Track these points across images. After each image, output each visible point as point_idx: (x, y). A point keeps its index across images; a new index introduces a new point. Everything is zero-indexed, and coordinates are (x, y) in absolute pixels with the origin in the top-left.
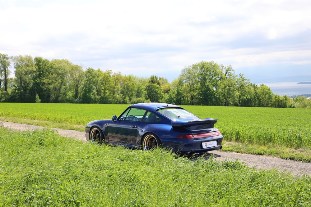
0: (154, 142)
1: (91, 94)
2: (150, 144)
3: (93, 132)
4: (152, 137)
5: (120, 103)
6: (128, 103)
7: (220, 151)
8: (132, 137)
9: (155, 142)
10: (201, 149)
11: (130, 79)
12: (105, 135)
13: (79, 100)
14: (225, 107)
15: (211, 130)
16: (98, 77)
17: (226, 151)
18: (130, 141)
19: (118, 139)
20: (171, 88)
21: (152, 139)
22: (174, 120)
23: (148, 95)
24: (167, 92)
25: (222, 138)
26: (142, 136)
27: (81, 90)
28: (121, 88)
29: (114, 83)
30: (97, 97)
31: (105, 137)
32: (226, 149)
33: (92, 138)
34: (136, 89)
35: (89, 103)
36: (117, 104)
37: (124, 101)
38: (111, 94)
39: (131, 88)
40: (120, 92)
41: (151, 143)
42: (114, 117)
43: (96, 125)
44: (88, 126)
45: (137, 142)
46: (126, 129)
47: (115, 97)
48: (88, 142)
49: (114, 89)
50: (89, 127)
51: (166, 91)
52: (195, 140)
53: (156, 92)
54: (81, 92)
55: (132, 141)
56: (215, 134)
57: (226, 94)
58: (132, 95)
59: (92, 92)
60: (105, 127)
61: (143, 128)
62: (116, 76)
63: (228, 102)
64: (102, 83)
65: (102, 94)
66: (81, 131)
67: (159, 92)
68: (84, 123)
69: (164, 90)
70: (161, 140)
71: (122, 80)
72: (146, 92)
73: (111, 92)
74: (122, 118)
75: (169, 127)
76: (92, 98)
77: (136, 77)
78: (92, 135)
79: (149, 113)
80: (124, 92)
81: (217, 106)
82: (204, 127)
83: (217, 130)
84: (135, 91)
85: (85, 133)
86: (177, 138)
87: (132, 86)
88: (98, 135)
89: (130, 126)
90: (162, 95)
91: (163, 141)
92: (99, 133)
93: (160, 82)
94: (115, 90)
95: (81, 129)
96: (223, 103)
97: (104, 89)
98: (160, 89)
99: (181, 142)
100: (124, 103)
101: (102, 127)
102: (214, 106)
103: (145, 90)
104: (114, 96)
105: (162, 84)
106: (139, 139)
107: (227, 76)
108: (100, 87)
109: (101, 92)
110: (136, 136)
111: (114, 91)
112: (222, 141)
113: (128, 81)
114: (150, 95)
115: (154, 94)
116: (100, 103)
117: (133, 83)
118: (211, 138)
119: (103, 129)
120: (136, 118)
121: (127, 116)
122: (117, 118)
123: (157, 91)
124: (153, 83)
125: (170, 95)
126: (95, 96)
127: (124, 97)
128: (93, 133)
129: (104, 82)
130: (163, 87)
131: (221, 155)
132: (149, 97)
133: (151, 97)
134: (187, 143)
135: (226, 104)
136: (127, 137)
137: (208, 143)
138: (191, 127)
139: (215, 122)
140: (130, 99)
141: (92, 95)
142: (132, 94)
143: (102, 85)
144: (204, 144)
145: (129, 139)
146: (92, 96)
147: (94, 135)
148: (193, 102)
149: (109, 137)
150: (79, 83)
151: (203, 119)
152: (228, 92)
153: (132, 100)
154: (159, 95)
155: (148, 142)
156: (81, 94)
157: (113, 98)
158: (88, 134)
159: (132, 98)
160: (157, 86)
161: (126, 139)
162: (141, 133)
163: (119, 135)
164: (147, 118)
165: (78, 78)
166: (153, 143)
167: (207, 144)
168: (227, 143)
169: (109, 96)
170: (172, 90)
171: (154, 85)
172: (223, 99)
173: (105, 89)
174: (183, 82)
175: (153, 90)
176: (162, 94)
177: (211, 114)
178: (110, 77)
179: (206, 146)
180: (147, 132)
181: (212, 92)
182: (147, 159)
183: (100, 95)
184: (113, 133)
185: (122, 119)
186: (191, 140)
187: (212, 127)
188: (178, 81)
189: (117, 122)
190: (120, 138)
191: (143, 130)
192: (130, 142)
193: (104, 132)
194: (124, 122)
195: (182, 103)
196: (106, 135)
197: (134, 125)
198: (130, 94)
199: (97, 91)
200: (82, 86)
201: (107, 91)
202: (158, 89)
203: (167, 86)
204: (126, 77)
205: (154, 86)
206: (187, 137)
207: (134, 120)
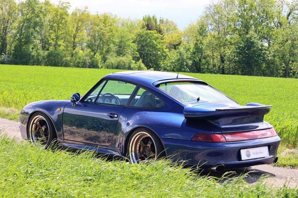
0: (149, 145)
1: (31, 46)
2: (142, 149)
3: (35, 122)
4: (145, 136)
5: (84, 65)
6: (100, 66)
7: (275, 166)
8: (107, 135)
9: (152, 145)
10: (238, 162)
11: (105, 20)
12: (57, 130)
13: (8, 57)
14: (284, 79)
15: (258, 127)
16: (45, 15)
17: (284, 166)
18: (104, 142)
19: (82, 137)
20: (183, 39)
21: (146, 140)
22: (189, 105)
23: (139, 52)
24: (175, 47)
25: (279, 142)
26: (126, 133)
27: (12, 40)
28: (87, 36)
29: (75, 28)
30: (41, 52)
31: (58, 133)
32: (284, 162)
33: (33, 133)
34: (117, 40)
35: (26, 63)
36: (78, 67)
37: (93, 62)
38: (69, 48)
39: (107, 37)
40: (85, 44)
41: (144, 148)
42: (74, 95)
43: (41, 110)
44: (26, 111)
45: (117, 144)
46: (97, 119)
47: (76, 53)
48: (26, 142)
49: (74, 39)
50: (27, 113)
51: (174, 45)
52: (226, 145)
53: (154, 47)
54: (12, 43)
55: (108, 142)
56: (266, 134)
57: (288, 56)
58: (108, 52)
59: (33, 42)
60: (58, 114)
61: (129, 119)
62: (78, 15)
63: (291, 69)
64: (52, 27)
65: (51, 48)
66: (11, 119)
67: (159, 46)
68: (17, 104)
69: (170, 44)
70: (164, 143)
71: (89, 22)
72: (135, 46)
73: (69, 45)
74: (90, 99)
75: (179, 119)
76: (33, 54)
77: (116, 16)
78: (33, 129)
79: (141, 91)
80: (93, 45)
81: (270, 76)
82: (246, 120)
83: (270, 126)
84: (114, 44)
85: (19, 123)
86: (193, 139)
87: (109, 34)
88: (43, 128)
89: (106, 114)
90: (165, 52)
91: (166, 145)
92: (46, 126)
93: (162, 27)
94: (77, 40)
95: (12, 116)
96: (281, 71)
97: (54, 37)
98: (162, 41)
99: (200, 147)
100: (93, 65)
101: (53, 114)
102: (264, 76)
103: (133, 42)
104: (74, 52)
105: (165, 31)
106: (121, 139)
107: (289, 20)
108: (47, 34)
109: (50, 44)
110: (116, 134)
111: (74, 43)
112: (279, 148)
113: (102, 25)
114: (143, 52)
115: (150, 51)
116: (48, 65)
117: (112, 28)
118: (257, 142)
119: (54, 117)
120: (117, 98)
121: (99, 94)
122: (81, 98)
123: (157, 45)
124: (150, 30)
125: (180, 54)
126: (38, 51)
127: (92, 54)
128: (34, 125)
129: (55, 25)
130: (168, 38)
131: (276, 174)
132: (140, 56)
133: (144, 57)
134: (212, 150)
135: (286, 73)
136: (98, 134)
137: (251, 150)
138: (221, 119)
139: (266, 111)
140: (104, 59)
141: (33, 49)
142: (109, 48)
143: (51, 31)
144: (243, 152)
145: (103, 139)
146: (32, 52)
147: (36, 129)
148: (223, 67)
149: (65, 134)
150: (9, 25)
151: (243, 105)
152: (291, 51)
153: (107, 61)
154: (159, 53)
155: (138, 146)
156: (11, 46)
157: (72, 56)
158: (25, 126)
159: (108, 56)
160: (156, 35)
161: (96, 138)
162: (126, 128)
163: (84, 131)
164: (137, 99)
165: (7, 17)
166: (147, 148)
167: (249, 152)
168: (288, 150)
169: (64, 52)
170: (185, 43)
171: (151, 33)
172: (281, 64)
173: (57, 38)
174: (207, 29)
175: (149, 43)
176: (165, 50)
177: (258, 93)
178: (68, 15)
179: (248, 155)
180: (136, 126)
181: (261, 50)
182: (137, 179)
183: (48, 50)
184: (72, 126)
185: (89, 101)
186: (220, 144)
187: (261, 120)
188: (198, 27)
189: (80, 106)
190: (85, 135)
191: (129, 122)
192: (104, 144)
193: (56, 123)
194: (95, 105)
195: (203, 69)
196: (59, 130)
197: (113, 112)
198: (105, 49)
199: (42, 40)
200: (14, 31)
201: (60, 42)
202: (158, 41)
203: (175, 35)
204: (98, 17)
205: (151, 35)
206: (212, 140)
207: (113, 102)
